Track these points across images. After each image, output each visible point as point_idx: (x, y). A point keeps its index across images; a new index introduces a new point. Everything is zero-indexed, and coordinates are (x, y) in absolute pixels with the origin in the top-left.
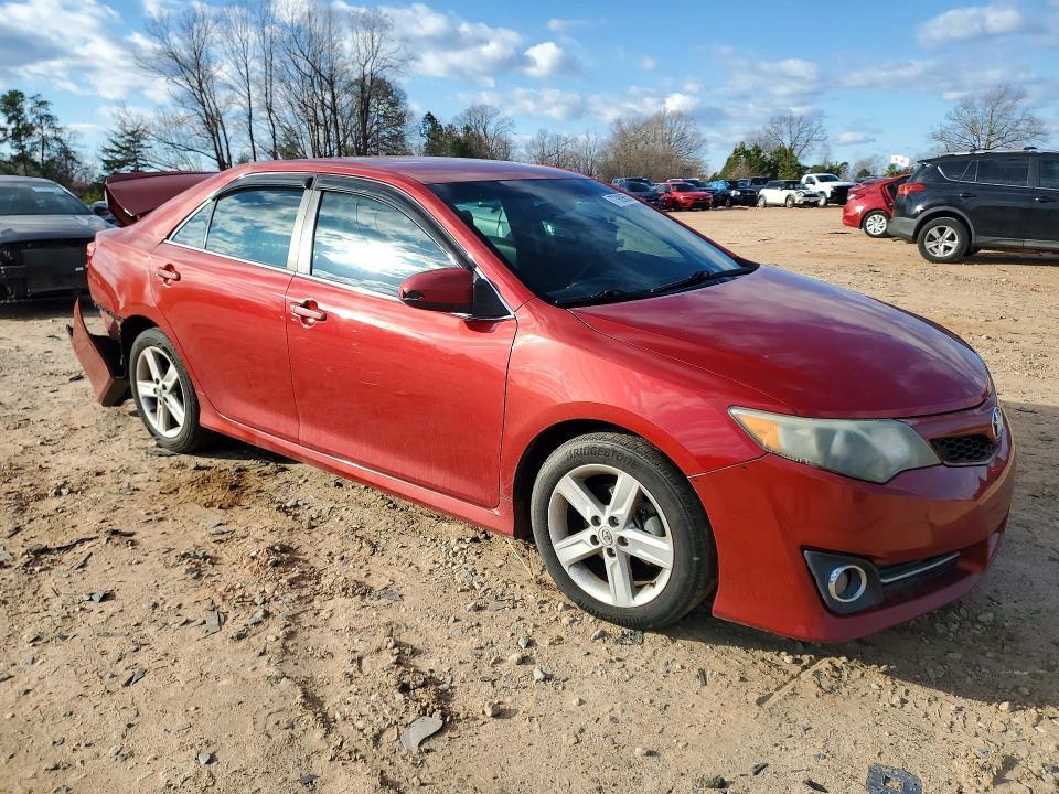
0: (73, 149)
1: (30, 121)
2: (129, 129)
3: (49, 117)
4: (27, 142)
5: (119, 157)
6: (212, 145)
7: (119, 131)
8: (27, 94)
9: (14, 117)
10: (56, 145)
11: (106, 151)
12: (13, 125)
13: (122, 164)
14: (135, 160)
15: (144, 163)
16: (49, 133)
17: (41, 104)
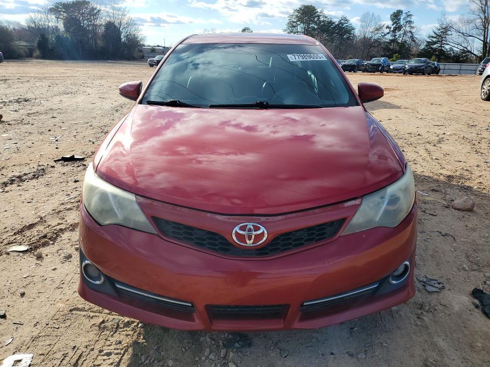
0: (416, 36)
1: (402, 24)
2: (444, 26)
3: (410, 22)
4: (398, 34)
5: (434, 40)
6: (483, 33)
7: (439, 27)
8: (404, 12)
9: (396, 22)
10: (409, 35)
11: (430, 36)
12: (394, 26)
13: (435, 43)
14: (442, 41)
15: (445, 42)
16: (408, 29)
17: (408, 16)
